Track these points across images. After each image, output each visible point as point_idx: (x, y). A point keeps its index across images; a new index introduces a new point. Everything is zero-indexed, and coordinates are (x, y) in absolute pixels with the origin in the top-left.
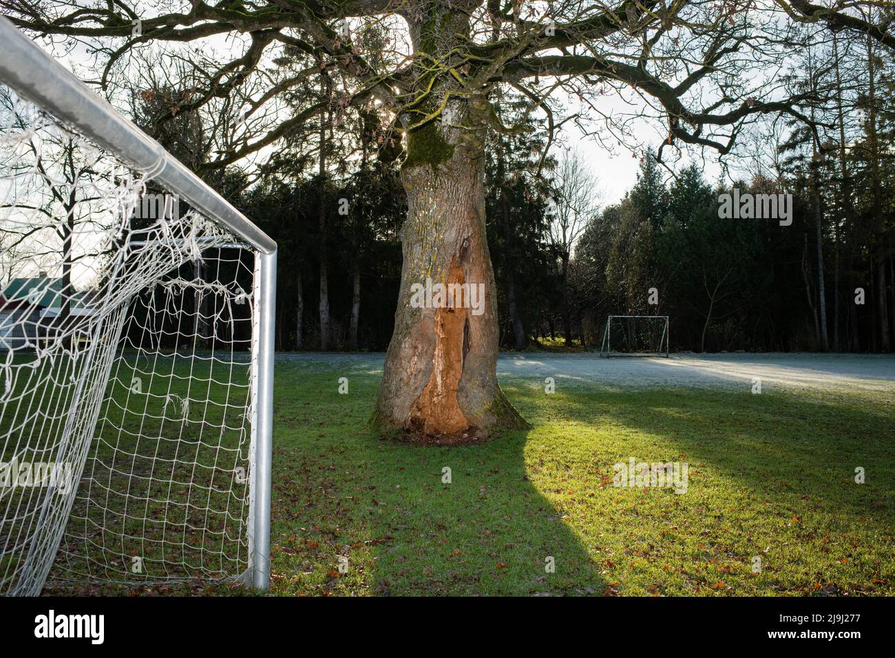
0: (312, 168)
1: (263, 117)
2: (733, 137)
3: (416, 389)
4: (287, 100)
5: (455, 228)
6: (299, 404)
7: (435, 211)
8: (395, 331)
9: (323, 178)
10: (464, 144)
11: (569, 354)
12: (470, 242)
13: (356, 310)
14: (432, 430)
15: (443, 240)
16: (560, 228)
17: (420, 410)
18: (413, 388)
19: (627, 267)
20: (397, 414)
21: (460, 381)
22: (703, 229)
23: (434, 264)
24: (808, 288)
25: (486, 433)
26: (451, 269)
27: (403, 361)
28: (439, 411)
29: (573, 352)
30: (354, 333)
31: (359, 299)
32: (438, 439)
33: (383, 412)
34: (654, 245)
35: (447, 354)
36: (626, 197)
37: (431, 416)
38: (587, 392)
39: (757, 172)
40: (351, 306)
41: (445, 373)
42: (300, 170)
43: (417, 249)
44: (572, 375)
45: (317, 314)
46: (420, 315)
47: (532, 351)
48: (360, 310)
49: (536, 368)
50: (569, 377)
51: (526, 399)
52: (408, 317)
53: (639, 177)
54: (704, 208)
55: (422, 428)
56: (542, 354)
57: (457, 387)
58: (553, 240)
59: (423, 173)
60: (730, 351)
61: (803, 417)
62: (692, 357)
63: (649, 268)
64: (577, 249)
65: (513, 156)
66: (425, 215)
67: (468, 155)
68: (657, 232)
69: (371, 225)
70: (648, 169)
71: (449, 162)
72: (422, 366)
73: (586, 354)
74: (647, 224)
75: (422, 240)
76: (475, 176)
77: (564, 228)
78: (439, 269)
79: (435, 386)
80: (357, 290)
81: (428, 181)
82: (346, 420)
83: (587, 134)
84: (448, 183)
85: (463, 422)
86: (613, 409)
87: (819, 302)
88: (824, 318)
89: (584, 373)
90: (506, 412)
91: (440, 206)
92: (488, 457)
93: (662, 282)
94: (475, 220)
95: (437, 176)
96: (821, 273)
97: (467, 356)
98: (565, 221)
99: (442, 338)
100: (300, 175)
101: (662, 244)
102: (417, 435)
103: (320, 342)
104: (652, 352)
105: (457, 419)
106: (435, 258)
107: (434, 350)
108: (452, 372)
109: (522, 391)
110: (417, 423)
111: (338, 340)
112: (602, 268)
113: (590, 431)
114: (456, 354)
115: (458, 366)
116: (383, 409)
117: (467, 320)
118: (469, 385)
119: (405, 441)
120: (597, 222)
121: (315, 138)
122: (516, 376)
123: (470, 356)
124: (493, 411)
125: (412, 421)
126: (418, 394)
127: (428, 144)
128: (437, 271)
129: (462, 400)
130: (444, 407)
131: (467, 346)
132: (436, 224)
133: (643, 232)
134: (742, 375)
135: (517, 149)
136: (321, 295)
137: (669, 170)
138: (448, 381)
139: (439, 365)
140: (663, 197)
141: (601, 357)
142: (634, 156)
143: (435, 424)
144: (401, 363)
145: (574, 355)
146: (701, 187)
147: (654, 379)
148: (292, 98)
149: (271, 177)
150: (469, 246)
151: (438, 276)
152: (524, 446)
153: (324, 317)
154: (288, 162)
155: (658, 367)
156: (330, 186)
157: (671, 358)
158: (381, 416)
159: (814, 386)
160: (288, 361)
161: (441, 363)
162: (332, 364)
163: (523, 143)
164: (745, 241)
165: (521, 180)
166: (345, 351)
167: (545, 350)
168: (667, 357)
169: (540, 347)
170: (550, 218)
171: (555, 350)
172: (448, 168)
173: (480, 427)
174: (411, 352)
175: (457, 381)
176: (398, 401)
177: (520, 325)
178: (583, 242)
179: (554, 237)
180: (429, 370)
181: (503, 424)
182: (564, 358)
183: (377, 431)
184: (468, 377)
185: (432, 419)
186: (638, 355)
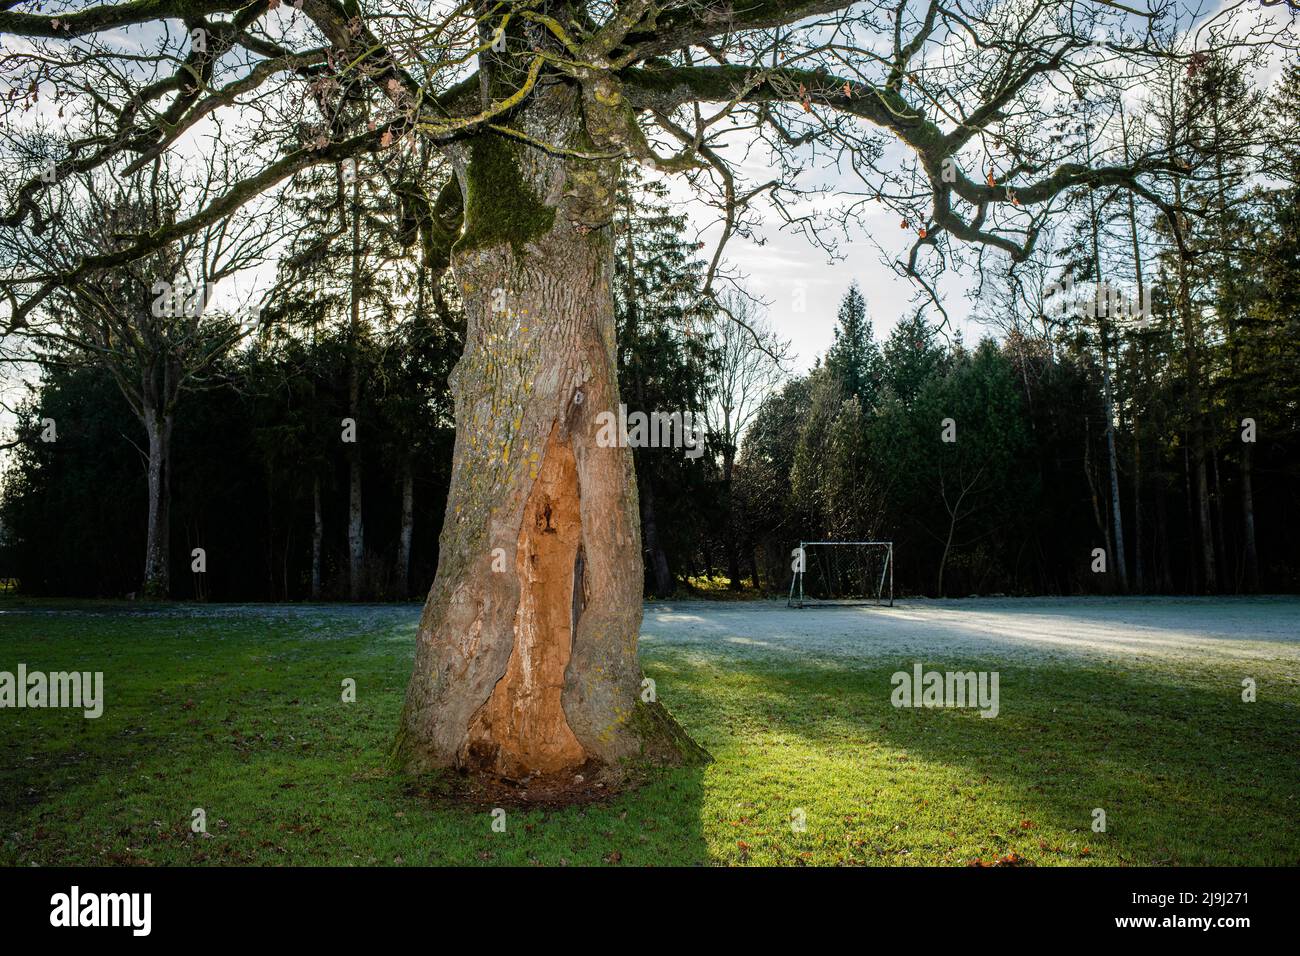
0: (340, 314)
1: (262, 236)
2: (1033, 234)
3: (479, 686)
4: (301, 209)
5: (556, 367)
6: (277, 704)
7: (518, 334)
8: (439, 571)
9: (357, 329)
10: (574, 193)
11: (739, 603)
12: (586, 394)
13: (406, 537)
14: (512, 767)
15: (533, 390)
16: (721, 410)
17: (488, 726)
18: (473, 685)
19: (824, 467)
20: (442, 738)
21: (568, 668)
22: (938, 410)
23: (516, 437)
24: (1095, 498)
25: (621, 774)
26: (548, 448)
27: (453, 631)
28: (527, 728)
29: (744, 599)
30: (403, 573)
31: (410, 519)
32: (523, 787)
33: (413, 733)
34: (865, 436)
35: (542, 614)
36: (817, 366)
37: (511, 737)
38: (785, 671)
39: (1013, 326)
40: (399, 531)
41: (538, 651)
42: (320, 317)
43: (483, 408)
44: (751, 638)
45: (344, 541)
46: (488, 538)
47: (683, 599)
48: (413, 535)
49: (693, 626)
50: (746, 641)
51: (683, 686)
52: (464, 543)
53: (837, 334)
54: (938, 379)
55: (492, 764)
56: (698, 603)
57: (560, 680)
58: (710, 429)
59: (495, 261)
60: (982, 595)
61: (1177, 716)
62: (930, 606)
63: (857, 469)
64: (745, 444)
65: (649, 298)
66: (498, 343)
67: (583, 219)
68: (869, 414)
69: (431, 403)
70: (852, 322)
71: (546, 237)
72: (491, 639)
73: (765, 602)
74: (852, 404)
75: (492, 390)
76: (596, 269)
77: (727, 411)
78: (525, 447)
79: (519, 677)
80: (408, 505)
81: (504, 275)
82: (357, 738)
83: (791, 221)
84: (543, 281)
85: (574, 749)
86: (841, 704)
87: (1112, 519)
88: (1120, 542)
89: (769, 635)
90: (659, 729)
91: (528, 324)
92: (628, 839)
93: (878, 492)
94: (596, 351)
95: (522, 266)
96: (1114, 474)
97: (582, 619)
98: (729, 399)
99: (532, 584)
100: (319, 326)
101: (877, 433)
102: (480, 781)
103: (349, 586)
104: (864, 598)
105: (561, 743)
106: (517, 424)
107: (516, 607)
108: (552, 650)
109: (675, 670)
110: (482, 754)
111: (378, 584)
112: (785, 471)
113: (815, 755)
114: (560, 615)
115: (564, 638)
116: (413, 727)
117: (581, 548)
118: (585, 677)
119: (457, 796)
120: (775, 403)
121: (345, 266)
122: (660, 642)
123: (588, 619)
124: (634, 727)
125: (472, 751)
126: (485, 697)
127: (504, 206)
128: (521, 451)
129: (573, 706)
130: (536, 718)
131: (581, 599)
132: (520, 359)
133: (846, 416)
134: (1024, 635)
135: (657, 288)
136: (352, 514)
137: (928, 288)
138: (544, 667)
139: (526, 635)
140: (874, 364)
141: (790, 607)
142: (905, 225)
143: (517, 753)
144: (449, 635)
145: (747, 603)
146: (930, 348)
147: (885, 644)
148: (308, 207)
149: (274, 327)
150: (585, 401)
151: (523, 461)
152: (701, 804)
153: (356, 547)
154: (300, 305)
155: (885, 622)
156: (366, 343)
157: (898, 607)
158: (410, 739)
159: (1151, 652)
160: (293, 618)
161: (531, 632)
162: (364, 623)
163: (665, 278)
164: (1000, 428)
165: (664, 335)
166: (388, 601)
167: (701, 596)
168: (891, 606)
169: (695, 593)
170: (709, 394)
171: (714, 596)
172: (544, 250)
173: (609, 760)
174: (469, 611)
175: (562, 669)
176: (442, 711)
177: (662, 559)
178: (755, 433)
179: (711, 425)
180: (507, 649)
181: (653, 753)
182: (731, 609)
183: (400, 772)
184: (584, 660)
185: (513, 744)
186: (846, 602)
